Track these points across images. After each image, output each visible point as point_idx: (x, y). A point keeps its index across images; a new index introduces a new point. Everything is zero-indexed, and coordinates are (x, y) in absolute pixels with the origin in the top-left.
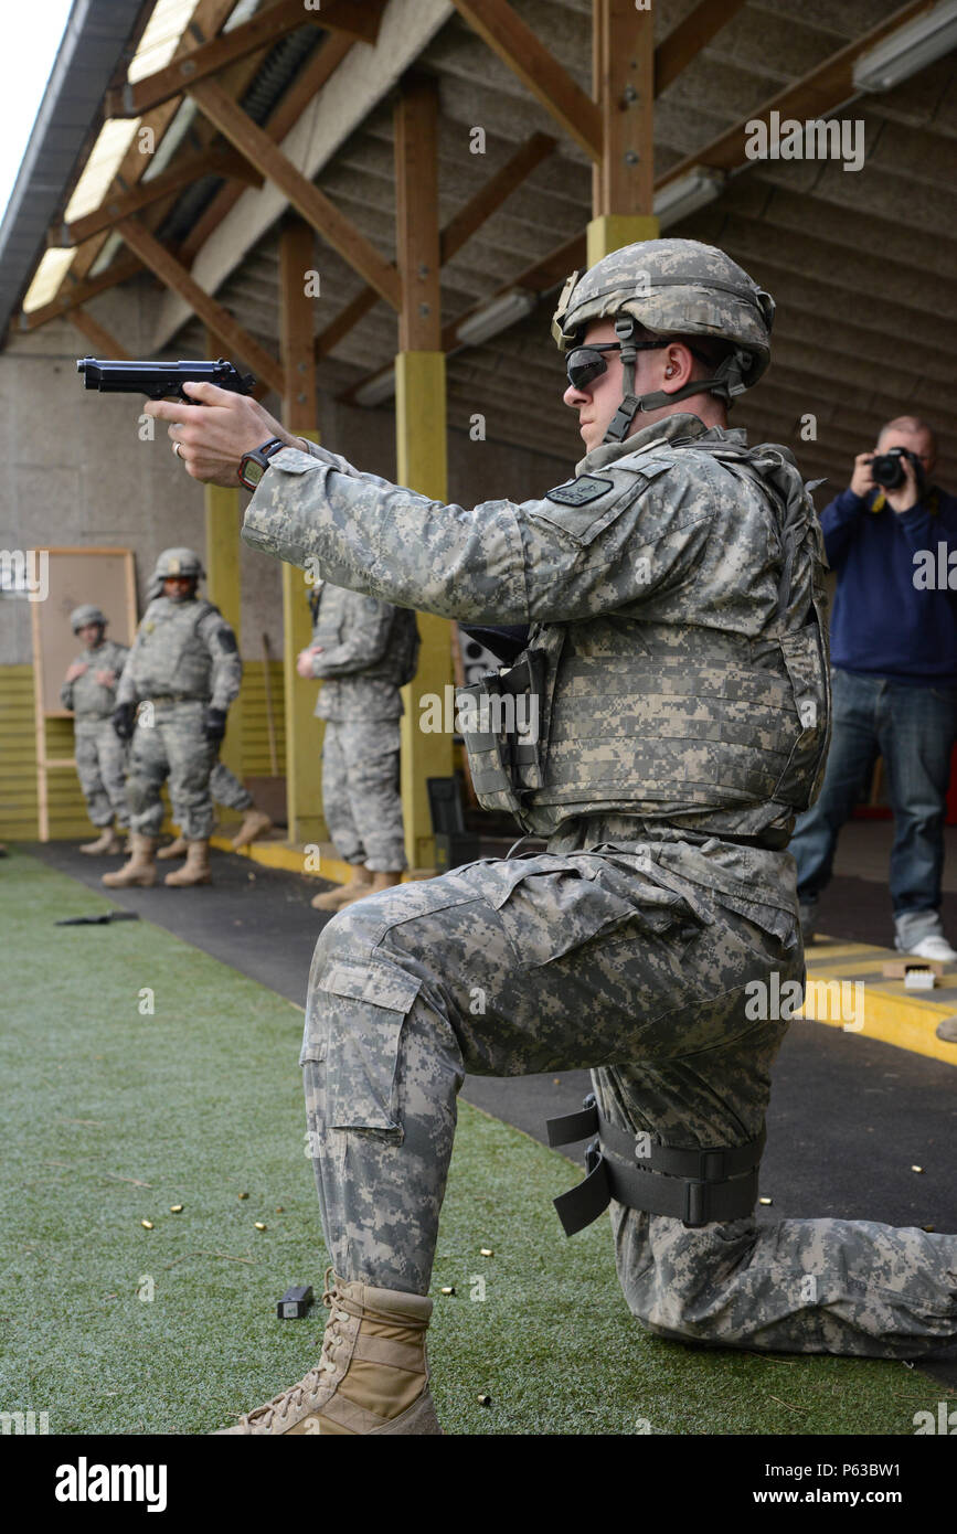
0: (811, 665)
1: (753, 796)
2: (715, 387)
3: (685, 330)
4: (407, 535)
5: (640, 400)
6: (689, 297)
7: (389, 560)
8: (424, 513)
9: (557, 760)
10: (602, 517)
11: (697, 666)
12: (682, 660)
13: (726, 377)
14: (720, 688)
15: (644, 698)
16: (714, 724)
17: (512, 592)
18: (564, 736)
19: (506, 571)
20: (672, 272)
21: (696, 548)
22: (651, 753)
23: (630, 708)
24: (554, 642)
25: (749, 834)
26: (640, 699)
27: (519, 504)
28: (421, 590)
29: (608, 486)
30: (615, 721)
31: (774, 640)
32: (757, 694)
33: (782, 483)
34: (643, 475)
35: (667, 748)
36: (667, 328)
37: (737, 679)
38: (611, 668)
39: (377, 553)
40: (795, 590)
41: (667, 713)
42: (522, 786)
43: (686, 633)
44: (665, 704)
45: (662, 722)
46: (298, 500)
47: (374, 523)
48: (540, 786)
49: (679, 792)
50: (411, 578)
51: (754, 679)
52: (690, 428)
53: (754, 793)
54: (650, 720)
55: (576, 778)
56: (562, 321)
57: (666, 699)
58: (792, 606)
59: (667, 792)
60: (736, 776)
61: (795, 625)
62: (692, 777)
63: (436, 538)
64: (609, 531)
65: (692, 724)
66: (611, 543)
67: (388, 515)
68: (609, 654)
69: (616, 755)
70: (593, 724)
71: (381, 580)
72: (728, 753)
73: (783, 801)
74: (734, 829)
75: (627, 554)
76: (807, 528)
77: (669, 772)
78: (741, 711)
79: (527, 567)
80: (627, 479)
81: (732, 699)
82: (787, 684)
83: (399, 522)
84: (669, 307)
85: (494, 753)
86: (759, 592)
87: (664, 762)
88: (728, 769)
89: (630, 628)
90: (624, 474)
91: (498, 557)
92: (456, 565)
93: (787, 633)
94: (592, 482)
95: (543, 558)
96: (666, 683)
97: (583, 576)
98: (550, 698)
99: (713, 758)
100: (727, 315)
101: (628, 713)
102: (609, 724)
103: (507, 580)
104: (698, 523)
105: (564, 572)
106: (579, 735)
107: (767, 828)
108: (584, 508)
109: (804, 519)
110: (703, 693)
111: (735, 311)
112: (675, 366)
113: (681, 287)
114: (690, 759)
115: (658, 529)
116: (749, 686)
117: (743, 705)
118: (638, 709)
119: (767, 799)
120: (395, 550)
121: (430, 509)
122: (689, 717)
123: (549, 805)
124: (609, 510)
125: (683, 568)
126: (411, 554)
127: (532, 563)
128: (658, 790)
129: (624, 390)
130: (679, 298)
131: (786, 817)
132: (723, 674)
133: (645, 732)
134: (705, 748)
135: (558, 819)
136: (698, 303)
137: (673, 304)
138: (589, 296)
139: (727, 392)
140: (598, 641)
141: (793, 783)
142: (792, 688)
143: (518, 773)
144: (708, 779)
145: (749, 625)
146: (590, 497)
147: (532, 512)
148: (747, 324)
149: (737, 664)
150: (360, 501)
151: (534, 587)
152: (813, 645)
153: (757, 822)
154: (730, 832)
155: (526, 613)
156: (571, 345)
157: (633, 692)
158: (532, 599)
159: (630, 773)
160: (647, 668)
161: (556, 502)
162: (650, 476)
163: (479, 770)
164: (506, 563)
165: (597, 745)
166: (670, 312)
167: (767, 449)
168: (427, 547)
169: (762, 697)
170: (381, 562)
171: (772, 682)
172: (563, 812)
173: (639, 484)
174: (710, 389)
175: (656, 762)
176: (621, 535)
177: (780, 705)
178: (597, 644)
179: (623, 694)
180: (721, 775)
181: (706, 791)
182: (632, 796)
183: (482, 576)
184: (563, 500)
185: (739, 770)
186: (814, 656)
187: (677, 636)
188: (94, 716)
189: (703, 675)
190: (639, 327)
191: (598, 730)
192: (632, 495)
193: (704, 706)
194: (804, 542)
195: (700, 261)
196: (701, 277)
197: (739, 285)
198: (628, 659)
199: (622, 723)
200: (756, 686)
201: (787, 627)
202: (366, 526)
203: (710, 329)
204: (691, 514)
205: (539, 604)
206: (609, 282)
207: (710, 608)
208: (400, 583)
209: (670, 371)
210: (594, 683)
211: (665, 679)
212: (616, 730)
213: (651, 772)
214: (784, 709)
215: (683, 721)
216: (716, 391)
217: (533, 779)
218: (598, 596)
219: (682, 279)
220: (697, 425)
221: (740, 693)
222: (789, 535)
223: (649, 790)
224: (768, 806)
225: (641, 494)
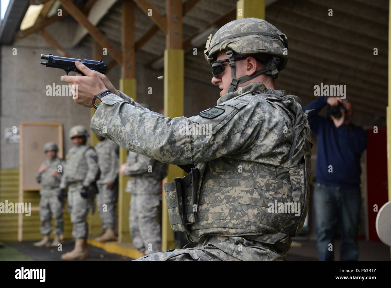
0: (300, 180)
1: (274, 229)
2: (267, 72)
3: (251, 52)
4: (148, 129)
5: (238, 80)
6: (252, 40)
7: (140, 138)
8: (155, 121)
9: (201, 212)
10: (220, 123)
11: (255, 177)
12: (249, 174)
13: (271, 67)
14: (263, 186)
15: (234, 188)
16: (260, 199)
17: (186, 152)
18: (204, 203)
19: (184, 144)
20: (244, 31)
21: (256, 133)
22: (235, 209)
23: (228, 192)
24: (202, 166)
25: (271, 243)
26: (233, 188)
27: (188, 118)
28: (150, 150)
29: (222, 111)
30: (223, 197)
31: (286, 168)
32: (277, 189)
33: (294, 110)
34: (236, 108)
35: (242, 208)
36: (244, 52)
37: (270, 183)
38: (222, 176)
39: (136, 135)
40: (297, 150)
41: (242, 194)
42: (188, 222)
43: (252, 165)
44: (242, 191)
45: (240, 197)
46: (111, 116)
47: (136, 124)
48: (194, 222)
49: (245, 225)
50: (147, 146)
51: (277, 183)
52: (260, 88)
53: (275, 228)
54: (236, 197)
55: (207, 219)
56: (207, 53)
57: (242, 189)
58: (295, 156)
59: (241, 225)
60: (268, 220)
61: (296, 163)
62: (251, 219)
63: (158, 131)
64: (223, 128)
65: (252, 199)
66: (224, 132)
67: (142, 121)
68: (223, 171)
69: (222, 210)
70: (214, 198)
71: (136, 146)
72: (265, 211)
73: (286, 232)
74: (266, 241)
75: (230, 136)
76: (303, 127)
77: (242, 217)
78: (271, 195)
79: (191, 142)
80: (230, 109)
81: (268, 190)
82: (290, 186)
83: (146, 124)
84: (244, 44)
85: (177, 208)
86: (279, 150)
87: (240, 213)
88: (265, 217)
89: (231, 162)
90: (229, 107)
91: (181, 138)
92: (164, 142)
93: (292, 166)
94: (217, 109)
95: (198, 138)
96: (243, 183)
97: (214, 146)
98: (200, 187)
99: (259, 213)
100: (267, 45)
101: (228, 194)
102: (220, 198)
103: (184, 147)
104: (256, 124)
105: (206, 144)
106: (209, 202)
107: (279, 242)
108: (213, 119)
109: (302, 123)
110: (257, 187)
111: (271, 43)
112: (251, 66)
113: (249, 36)
114: (250, 213)
115: (242, 127)
116: (275, 185)
117: (272, 193)
118: (232, 192)
119: (279, 231)
120: (142, 135)
121: (158, 119)
122: (251, 196)
123: (197, 230)
124: (223, 120)
125: (251, 141)
126: (148, 136)
127: (193, 141)
128: (237, 224)
129: (232, 76)
130: (248, 40)
131: (286, 239)
132: (265, 180)
133: (234, 201)
134: (256, 209)
135: (199, 235)
136: (256, 41)
137: (246, 43)
138: (215, 43)
139: (271, 73)
140: (218, 166)
141: (290, 225)
142: (291, 188)
143: (186, 217)
144: (257, 221)
145: (276, 162)
146: (216, 116)
147: (194, 120)
148: (276, 47)
149: (270, 177)
150: (133, 115)
151: (194, 150)
152: (302, 172)
153: (275, 239)
154: (264, 242)
155: (192, 160)
156: (212, 61)
157: (230, 186)
158: (194, 154)
159: (227, 217)
160: (236, 177)
161: (203, 117)
162: (239, 108)
163: (172, 215)
164: (183, 141)
165: (216, 206)
166: (246, 46)
167: (289, 97)
168: (154, 134)
169: (279, 190)
170: (137, 139)
171: (284, 185)
172: (201, 232)
173: (235, 111)
174: (265, 72)
175: (237, 213)
176: (228, 129)
177: (286, 194)
178: (218, 168)
179: (226, 186)
180: (262, 220)
181: (256, 226)
182: (227, 226)
183: (174, 146)
184: (206, 116)
185: (269, 218)
186: (302, 176)
187: (248, 166)
188: (48, 188)
189: (257, 180)
190: (234, 53)
191: (216, 200)
192: (232, 115)
193: (257, 192)
194: (302, 132)
195: (256, 25)
196: (256, 31)
197: (272, 32)
198: (229, 173)
199: (225, 198)
200: (277, 186)
201: (292, 164)
202: (134, 125)
203: (261, 51)
204: (254, 121)
205: (197, 156)
206: (222, 37)
207: (261, 156)
208: (143, 147)
209: (249, 67)
210: (216, 182)
211: (242, 181)
212: (223, 200)
213: (235, 217)
214: (288, 196)
215: (248, 198)
216: (268, 73)
217: (192, 219)
218: (219, 153)
219: (249, 33)
220: (263, 87)
221: (271, 188)
222: (296, 129)
223: (234, 224)
224: (279, 233)
225: (235, 115)
